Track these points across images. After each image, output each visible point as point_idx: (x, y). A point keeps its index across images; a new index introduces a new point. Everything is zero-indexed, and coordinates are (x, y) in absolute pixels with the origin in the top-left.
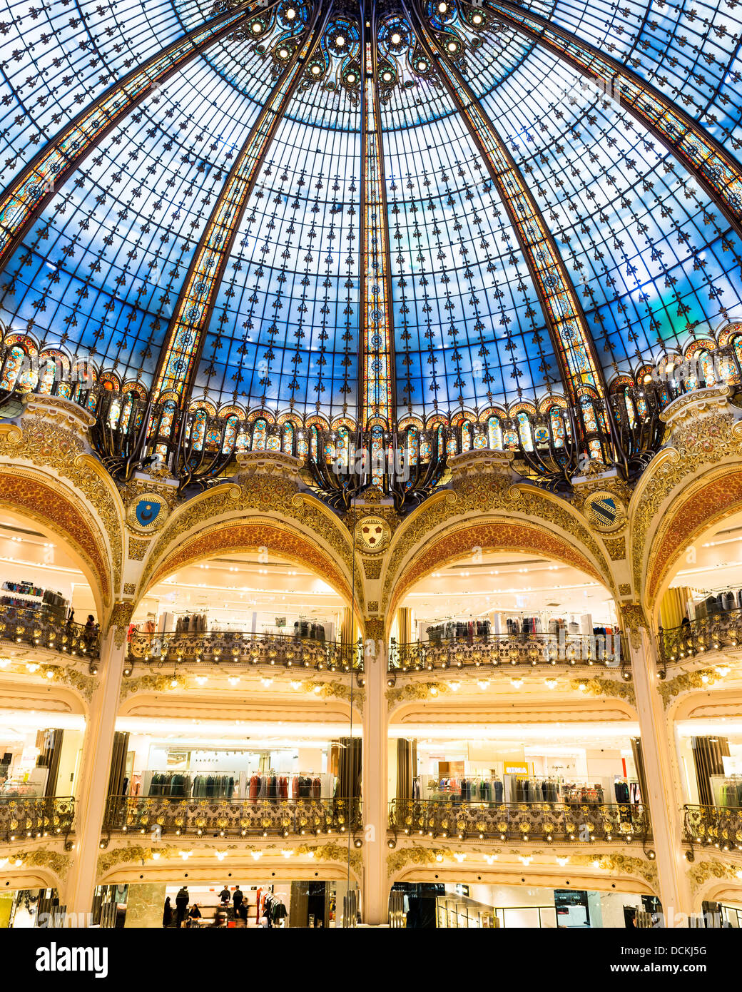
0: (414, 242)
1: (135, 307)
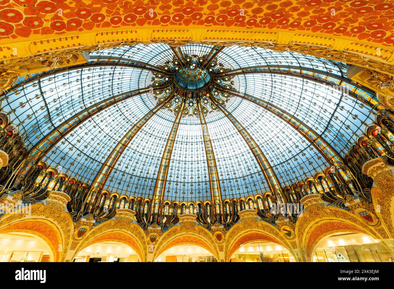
0: (220, 149)
1: (146, 178)
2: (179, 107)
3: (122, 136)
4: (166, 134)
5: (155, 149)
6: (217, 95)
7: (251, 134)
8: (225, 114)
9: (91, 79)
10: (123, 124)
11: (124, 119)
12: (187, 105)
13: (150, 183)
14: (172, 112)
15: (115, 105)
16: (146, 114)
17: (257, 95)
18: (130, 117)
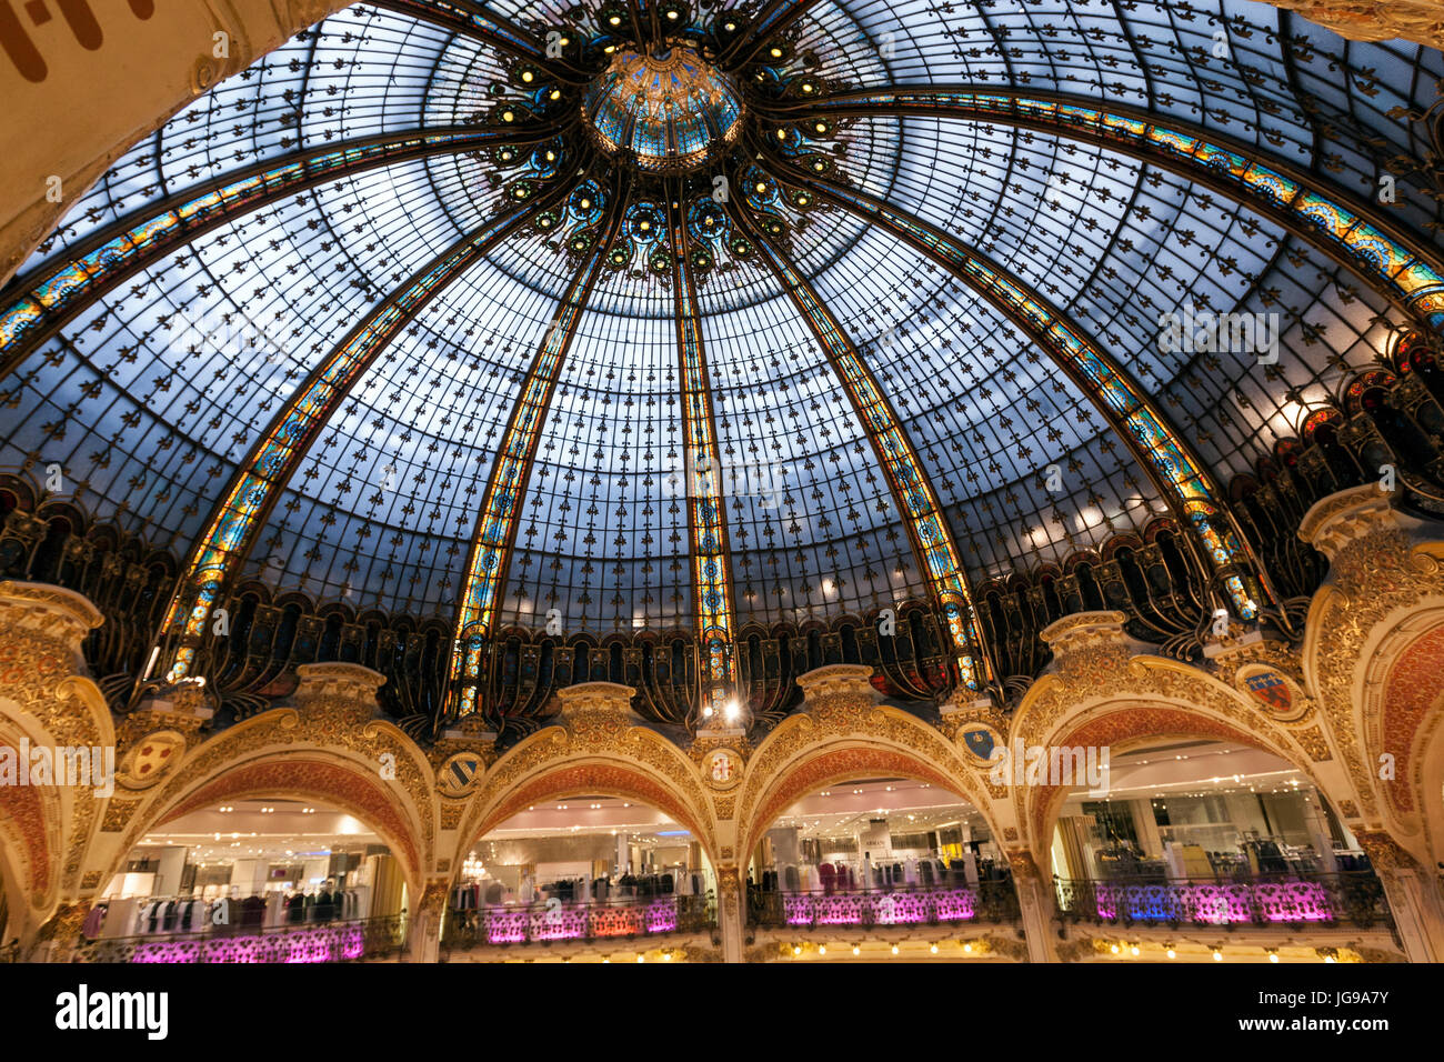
4: (523, 349)
5: (468, 412)
6: (762, 196)
8: (783, 280)
10: (334, 292)
11: (340, 268)
13: (443, 557)
14: (558, 253)
15: (306, 193)
16: (440, 251)
17: (935, 213)
18: (368, 261)
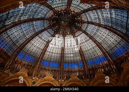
2: (63, 32)
3: (44, 47)
7: (95, 38)
9: (25, 28)
12: (66, 31)
